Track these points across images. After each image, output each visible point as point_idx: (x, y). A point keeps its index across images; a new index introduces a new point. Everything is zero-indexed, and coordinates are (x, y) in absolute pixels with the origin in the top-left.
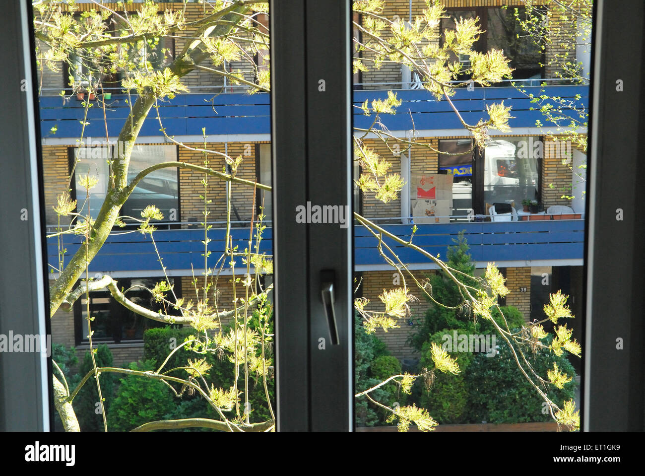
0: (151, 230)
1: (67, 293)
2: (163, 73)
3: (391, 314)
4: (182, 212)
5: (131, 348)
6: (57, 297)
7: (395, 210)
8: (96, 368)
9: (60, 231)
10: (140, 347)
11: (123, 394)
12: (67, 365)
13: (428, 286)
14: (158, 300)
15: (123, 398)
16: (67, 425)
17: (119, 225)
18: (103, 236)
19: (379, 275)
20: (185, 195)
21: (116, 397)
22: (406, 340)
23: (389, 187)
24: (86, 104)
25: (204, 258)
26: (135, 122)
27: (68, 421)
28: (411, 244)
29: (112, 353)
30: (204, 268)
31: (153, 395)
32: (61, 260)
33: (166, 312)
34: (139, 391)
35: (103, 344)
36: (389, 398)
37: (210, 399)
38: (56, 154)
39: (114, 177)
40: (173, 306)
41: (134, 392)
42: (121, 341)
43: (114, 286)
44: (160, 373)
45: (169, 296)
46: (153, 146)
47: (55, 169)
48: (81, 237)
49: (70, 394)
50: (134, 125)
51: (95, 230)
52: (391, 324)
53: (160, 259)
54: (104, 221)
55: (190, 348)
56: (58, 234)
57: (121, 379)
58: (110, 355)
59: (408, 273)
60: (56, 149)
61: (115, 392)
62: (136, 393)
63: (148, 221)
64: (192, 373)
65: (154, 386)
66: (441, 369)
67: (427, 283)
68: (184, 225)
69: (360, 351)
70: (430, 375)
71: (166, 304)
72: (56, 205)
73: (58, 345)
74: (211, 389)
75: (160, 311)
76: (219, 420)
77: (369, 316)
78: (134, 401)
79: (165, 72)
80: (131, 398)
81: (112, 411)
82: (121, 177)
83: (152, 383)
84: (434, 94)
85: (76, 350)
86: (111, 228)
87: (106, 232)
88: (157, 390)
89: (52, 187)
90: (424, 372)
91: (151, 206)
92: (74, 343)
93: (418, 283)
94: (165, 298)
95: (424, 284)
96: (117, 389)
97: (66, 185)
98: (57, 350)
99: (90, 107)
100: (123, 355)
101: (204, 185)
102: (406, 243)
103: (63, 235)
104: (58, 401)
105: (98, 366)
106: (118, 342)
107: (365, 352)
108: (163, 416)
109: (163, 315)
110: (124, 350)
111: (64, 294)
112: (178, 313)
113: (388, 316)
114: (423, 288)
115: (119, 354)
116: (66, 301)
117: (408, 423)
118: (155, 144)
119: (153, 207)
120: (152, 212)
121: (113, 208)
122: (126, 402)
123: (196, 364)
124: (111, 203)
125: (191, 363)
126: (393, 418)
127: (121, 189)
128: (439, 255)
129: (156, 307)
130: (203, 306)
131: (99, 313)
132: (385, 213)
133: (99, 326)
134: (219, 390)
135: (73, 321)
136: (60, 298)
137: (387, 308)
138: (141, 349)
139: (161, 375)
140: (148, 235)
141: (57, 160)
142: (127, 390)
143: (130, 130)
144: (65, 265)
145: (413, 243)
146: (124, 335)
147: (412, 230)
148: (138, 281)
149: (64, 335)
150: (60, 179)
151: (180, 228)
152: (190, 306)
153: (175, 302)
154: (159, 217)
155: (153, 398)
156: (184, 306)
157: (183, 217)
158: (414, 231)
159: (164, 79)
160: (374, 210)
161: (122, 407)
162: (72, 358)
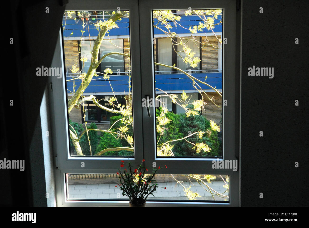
0: (108, 77)
1: (77, 102)
2: (109, 21)
3: (196, 109)
4: (125, 68)
5: (105, 124)
6: (73, 103)
7: (215, 67)
8: (87, 129)
9: (74, 78)
10: (109, 124)
11: (102, 143)
12: (79, 131)
13: (213, 99)
14: (111, 104)
15: (102, 145)
16: (77, 149)
17: (96, 76)
18: (89, 80)
19: (209, 94)
20: (126, 61)
21: (99, 144)
22: (220, 121)
23: (194, 62)
24: (82, 31)
25: (129, 88)
26: (100, 37)
27: (77, 148)
28: (205, 83)
29: (97, 126)
30: (129, 91)
31: (114, 144)
32: (74, 89)
33: (114, 109)
34: (108, 142)
35: (93, 123)
36: (212, 145)
37: (127, 140)
38: (73, 44)
39: (93, 58)
40: (117, 107)
41: (106, 142)
42: (101, 122)
43: (94, 99)
44: (110, 130)
45: (115, 102)
46: (113, 40)
47: (72, 50)
48: (81, 81)
49: (78, 139)
50: (100, 38)
51: (86, 78)
52: (196, 113)
53: (112, 89)
54: (89, 75)
55: (123, 123)
56: (73, 79)
57: (101, 137)
58: (96, 127)
59: (204, 94)
60: (73, 41)
61: (99, 142)
62: (107, 143)
63: (106, 74)
64: (121, 131)
65: (114, 140)
66: (214, 130)
67: (213, 98)
68: (126, 73)
69: (199, 126)
70: (209, 132)
71: (114, 106)
72: (72, 69)
73: (75, 123)
74: (128, 136)
75: (112, 108)
76: (131, 148)
77: (188, 110)
78: (106, 146)
79: (110, 21)
80: (105, 144)
81: (97, 150)
82: (96, 58)
83: (113, 139)
84: (207, 28)
85: (83, 125)
86: (92, 77)
87: (90, 79)
88: (115, 142)
89: (71, 57)
90: (207, 131)
91: (108, 68)
92: (81, 122)
93: (209, 98)
94: (114, 103)
95: (211, 98)
96: (99, 141)
97: (77, 56)
98: (75, 125)
99: (84, 32)
100: (101, 127)
101: (128, 60)
102: (203, 82)
103: (75, 80)
104: (74, 141)
105: (87, 128)
106: (99, 122)
107: (201, 126)
108: (118, 152)
109: (113, 110)
110: (102, 125)
111: (75, 102)
112: (119, 109)
113: (195, 110)
114: (211, 100)
115: (100, 127)
116: (76, 105)
117: (200, 149)
118: (114, 39)
119: (109, 69)
120: (108, 71)
121: (93, 70)
122: (103, 146)
123: (123, 128)
124: (92, 68)
125: (121, 127)
126: (195, 147)
127: (96, 63)
128: (215, 87)
129: (110, 107)
130: (128, 106)
131: (92, 110)
132: (211, 68)
133: (92, 116)
134: (130, 136)
135: (81, 113)
136: (74, 103)
137: (195, 108)
138: (109, 125)
139: (110, 131)
140: (107, 80)
141: (73, 46)
142: (103, 142)
143: (99, 41)
144: (76, 91)
145: (206, 83)
146: (102, 119)
147: (205, 78)
148: (108, 96)
149: (77, 119)
150: (74, 54)
151: (125, 75)
152: (123, 106)
153: (117, 105)
154: (111, 72)
155: (114, 145)
156: (121, 107)
157: (126, 70)
158: (206, 78)
159: (110, 23)
160: (206, 67)
161: (101, 148)
162: (81, 128)
